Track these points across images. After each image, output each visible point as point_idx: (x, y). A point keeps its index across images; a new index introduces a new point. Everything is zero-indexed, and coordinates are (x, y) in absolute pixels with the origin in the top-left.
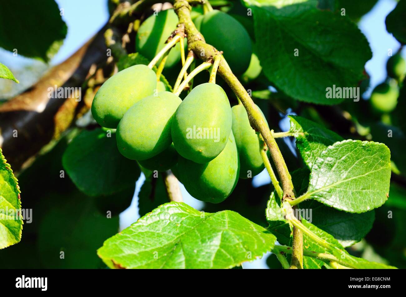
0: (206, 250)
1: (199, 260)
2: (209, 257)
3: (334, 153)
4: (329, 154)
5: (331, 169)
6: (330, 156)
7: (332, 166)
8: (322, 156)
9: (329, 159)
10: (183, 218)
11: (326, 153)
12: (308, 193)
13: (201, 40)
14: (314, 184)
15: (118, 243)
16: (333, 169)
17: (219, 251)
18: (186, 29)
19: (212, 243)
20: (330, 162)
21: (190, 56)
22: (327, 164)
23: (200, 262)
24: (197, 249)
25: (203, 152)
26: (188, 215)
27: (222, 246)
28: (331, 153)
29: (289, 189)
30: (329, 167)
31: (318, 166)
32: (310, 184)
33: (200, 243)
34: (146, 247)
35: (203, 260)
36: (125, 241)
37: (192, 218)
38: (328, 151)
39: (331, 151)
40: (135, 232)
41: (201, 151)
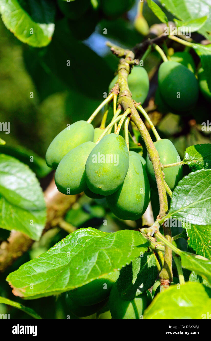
0: (86, 267)
1: (79, 275)
2: (86, 272)
3: (189, 181)
4: (185, 182)
5: (187, 194)
6: (186, 184)
7: (188, 191)
8: (180, 185)
9: (185, 186)
10: (88, 240)
11: (183, 182)
12: (169, 214)
13: (126, 95)
14: (174, 207)
15: (32, 265)
16: (190, 193)
17: (95, 267)
18: (120, 87)
19: (90, 261)
20: (186, 188)
21: (119, 109)
22: (184, 190)
23: (78, 277)
24: (79, 266)
25: (102, 188)
26: (91, 237)
27: (97, 263)
28: (187, 181)
29: (163, 210)
30: (186, 192)
31: (177, 192)
32: (171, 207)
33: (83, 261)
34: (55, 266)
35: (81, 275)
36: (39, 263)
37: (94, 239)
38: (185, 180)
39: (187, 180)
40: (50, 255)
41: (100, 187)
